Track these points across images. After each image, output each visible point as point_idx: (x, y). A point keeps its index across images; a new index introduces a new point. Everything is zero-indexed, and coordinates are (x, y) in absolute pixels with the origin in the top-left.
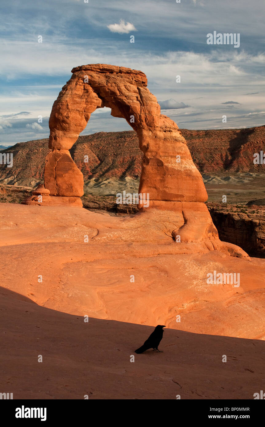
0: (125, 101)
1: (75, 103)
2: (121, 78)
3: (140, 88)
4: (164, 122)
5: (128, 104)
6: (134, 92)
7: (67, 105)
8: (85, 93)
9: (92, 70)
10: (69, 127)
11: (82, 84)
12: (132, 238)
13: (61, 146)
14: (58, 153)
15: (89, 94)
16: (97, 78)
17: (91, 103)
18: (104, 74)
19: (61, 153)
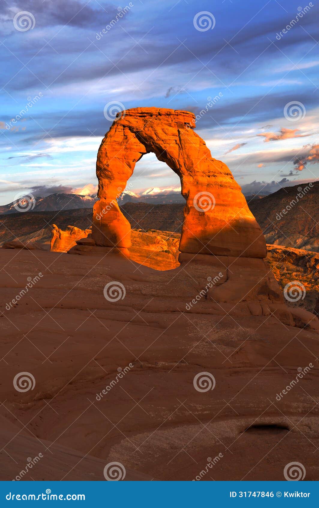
0: (161, 145)
1: (114, 150)
2: (159, 121)
3: (180, 130)
4: (208, 166)
5: (165, 149)
6: (173, 135)
7: (106, 153)
8: (125, 139)
9: (131, 115)
10: (112, 175)
11: (121, 131)
12: (153, 293)
13: (106, 194)
14: (103, 202)
15: (128, 140)
16: (135, 123)
17: (131, 149)
18: (143, 118)
19: (107, 202)
